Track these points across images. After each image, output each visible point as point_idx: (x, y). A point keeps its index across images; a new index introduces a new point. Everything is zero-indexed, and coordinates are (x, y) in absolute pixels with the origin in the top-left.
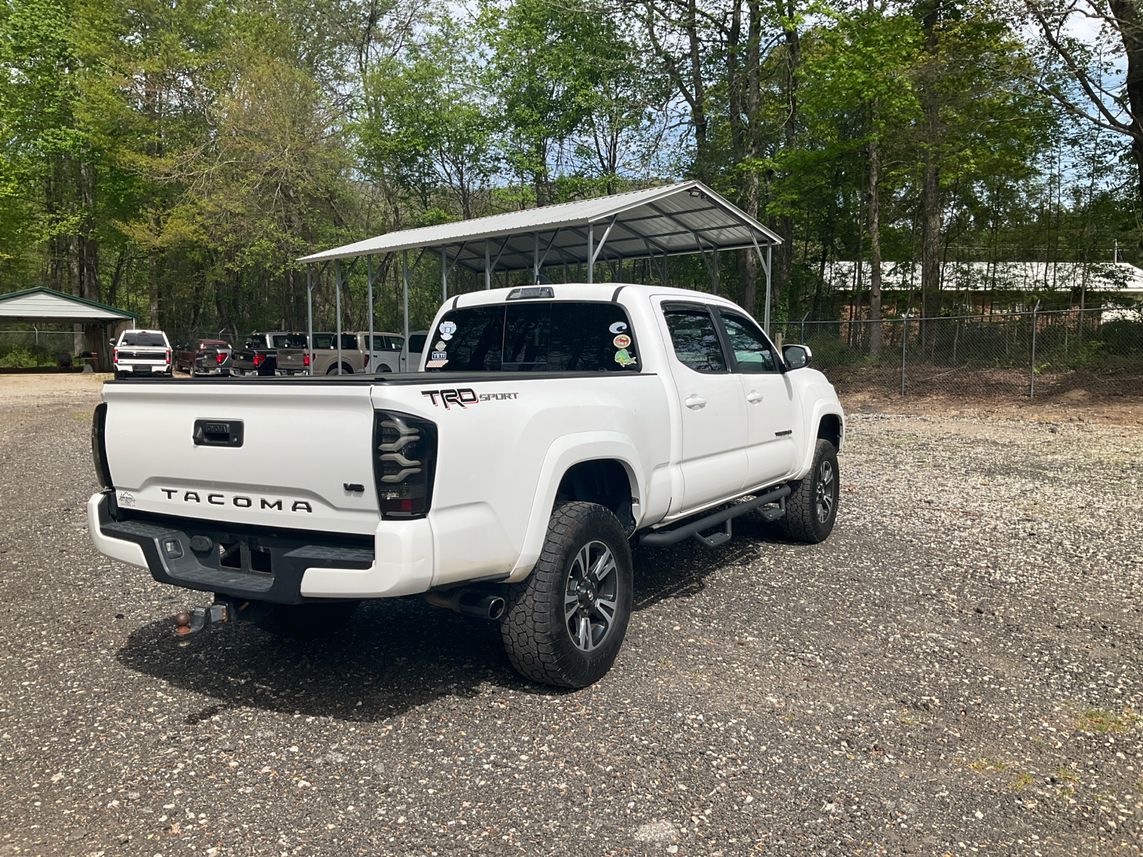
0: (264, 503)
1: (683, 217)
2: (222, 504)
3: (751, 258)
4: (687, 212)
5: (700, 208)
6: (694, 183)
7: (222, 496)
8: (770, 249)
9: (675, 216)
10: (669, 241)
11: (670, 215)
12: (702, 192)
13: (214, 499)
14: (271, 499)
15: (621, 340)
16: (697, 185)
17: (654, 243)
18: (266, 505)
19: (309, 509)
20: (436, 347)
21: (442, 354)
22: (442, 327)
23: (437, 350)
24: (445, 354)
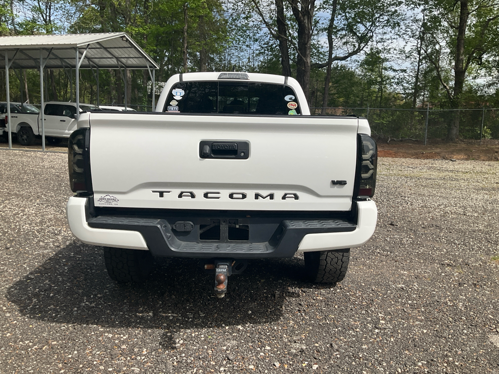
0: (257, 196)
1: (112, 50)
2: (218, 198)
3: (129, 75)
4: (115, 48)
5: (123, 46)
6: (124, 34)
7: (219, 193)
8: (154, 71)
9: (108, 49)
10: (99, 61)
11: (105, 49)
12: (127, 39)
13: (209, 195)
14: (264, 193)
15: (292, 105)
16: (125, 35)
17: (92, 61)
18: (259, 197)
19: (296, 197)
20: (171, 104)
21: (175, 108)
22: (174, 92)
23: (171, 105)
24: (177, 108)
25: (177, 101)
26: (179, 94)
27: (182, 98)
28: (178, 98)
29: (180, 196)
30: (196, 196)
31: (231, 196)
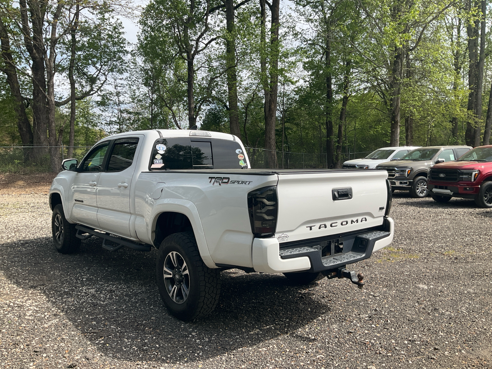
19: (366, 220)
20: (156, 157)
21: (160, 161)
22: (158, 147)
23: (156, 159)
24: (161, 161)
25: (161, 155)
26: (161, 148)
27: (164, 152)
28: (162, 152)
29: (320, 228)
30: (327, 227)
31: (342, 224)
